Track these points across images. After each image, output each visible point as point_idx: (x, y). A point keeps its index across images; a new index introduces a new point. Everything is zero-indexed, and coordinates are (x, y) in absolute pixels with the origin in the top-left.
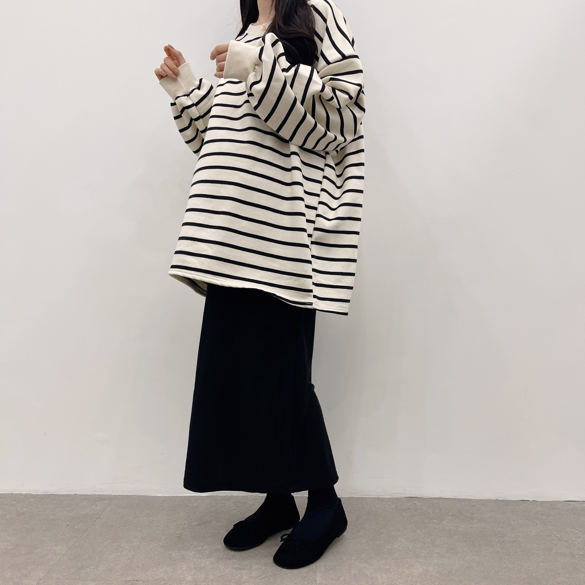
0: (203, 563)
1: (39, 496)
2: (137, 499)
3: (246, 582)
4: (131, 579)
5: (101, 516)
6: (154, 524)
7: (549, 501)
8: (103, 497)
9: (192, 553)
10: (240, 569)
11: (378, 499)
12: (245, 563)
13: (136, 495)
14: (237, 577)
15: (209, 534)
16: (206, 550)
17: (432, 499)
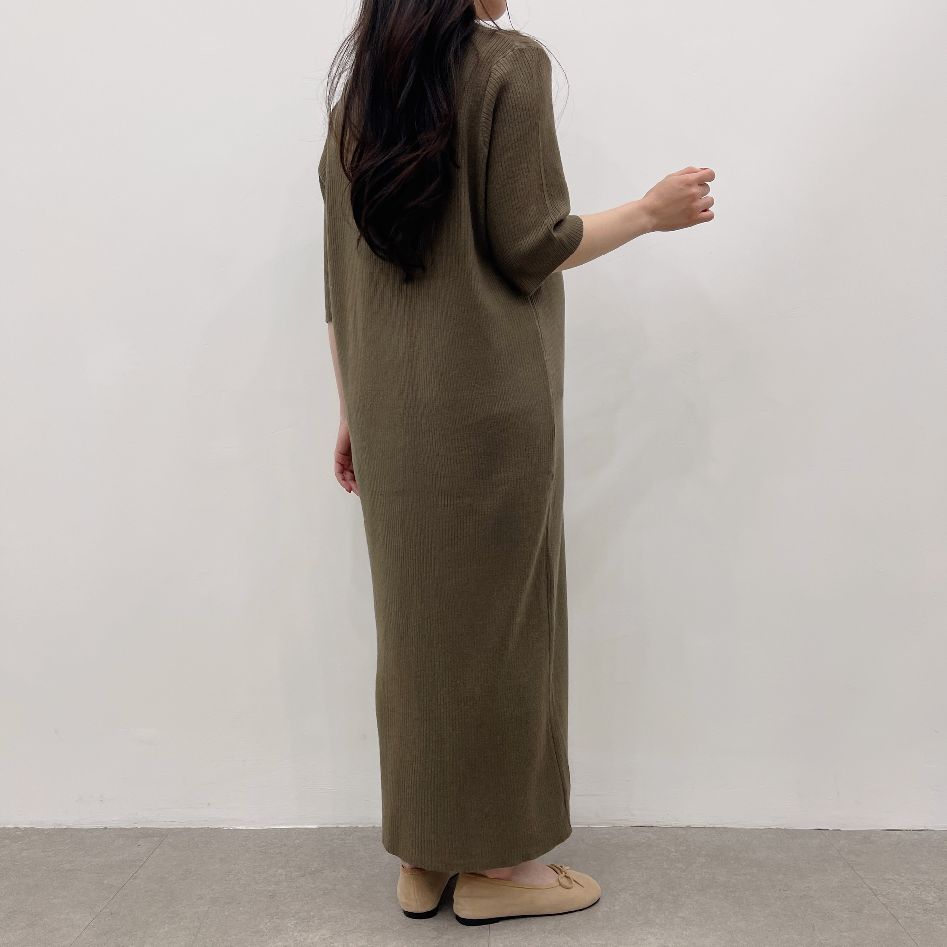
1: (46, 832)
2: (204, 835)
5: (147, 864)
6: (231, 876)
7: (860, 831)
8: (150, 832)
9: (293, 923)
13: (203, 828)
15: (319, 892)
16: (314, 917)
17: (675, 828)
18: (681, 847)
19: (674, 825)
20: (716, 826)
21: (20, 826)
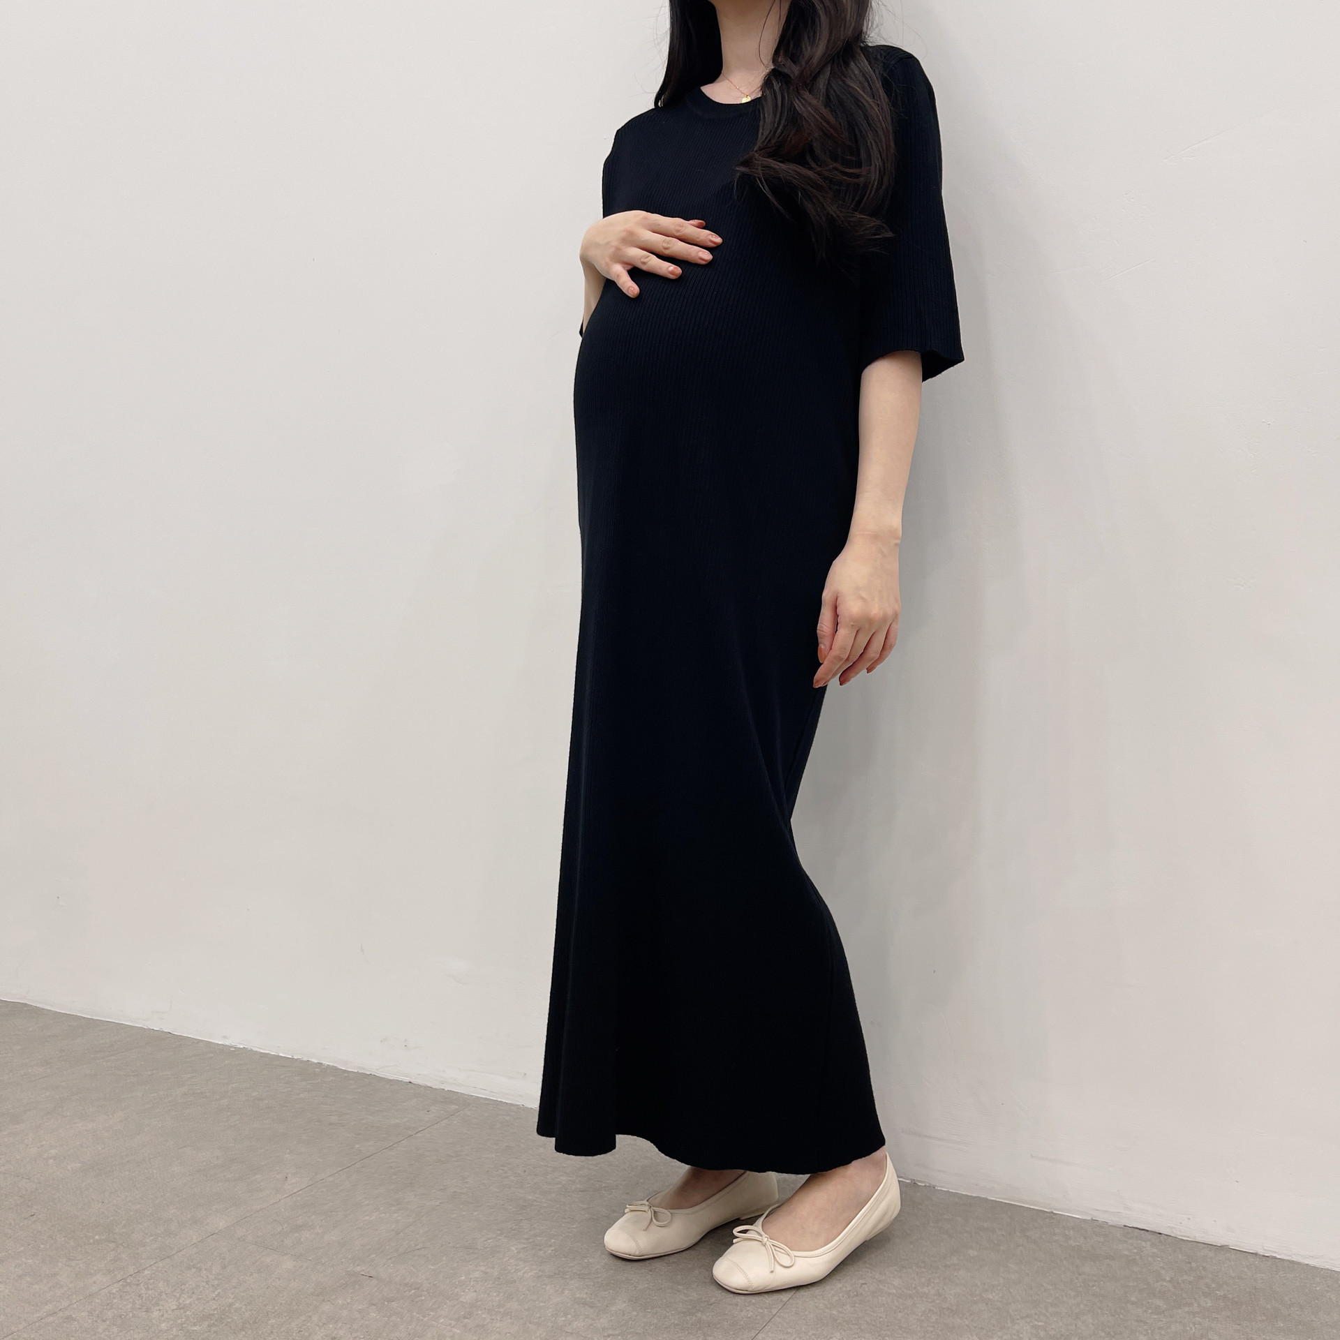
0: (522, 1272)
2: (512, 1113)
3: (572, 1333)
4: (363, 1270)
5: (419, 1135)
6: (500, 1171)
8: (454, 1097)
9: (520, 1246)
10: (585, 1304)
11: (1052, 1215)
12: (607, 1293)
14: (564, 1319)
15: (587, 1215)
16: (551, 1246)
17: (1199, 1245)
18: (1185, 1277)
19: (1199, 1239)
20: (1278, 1257)
21: (324, 1062)
